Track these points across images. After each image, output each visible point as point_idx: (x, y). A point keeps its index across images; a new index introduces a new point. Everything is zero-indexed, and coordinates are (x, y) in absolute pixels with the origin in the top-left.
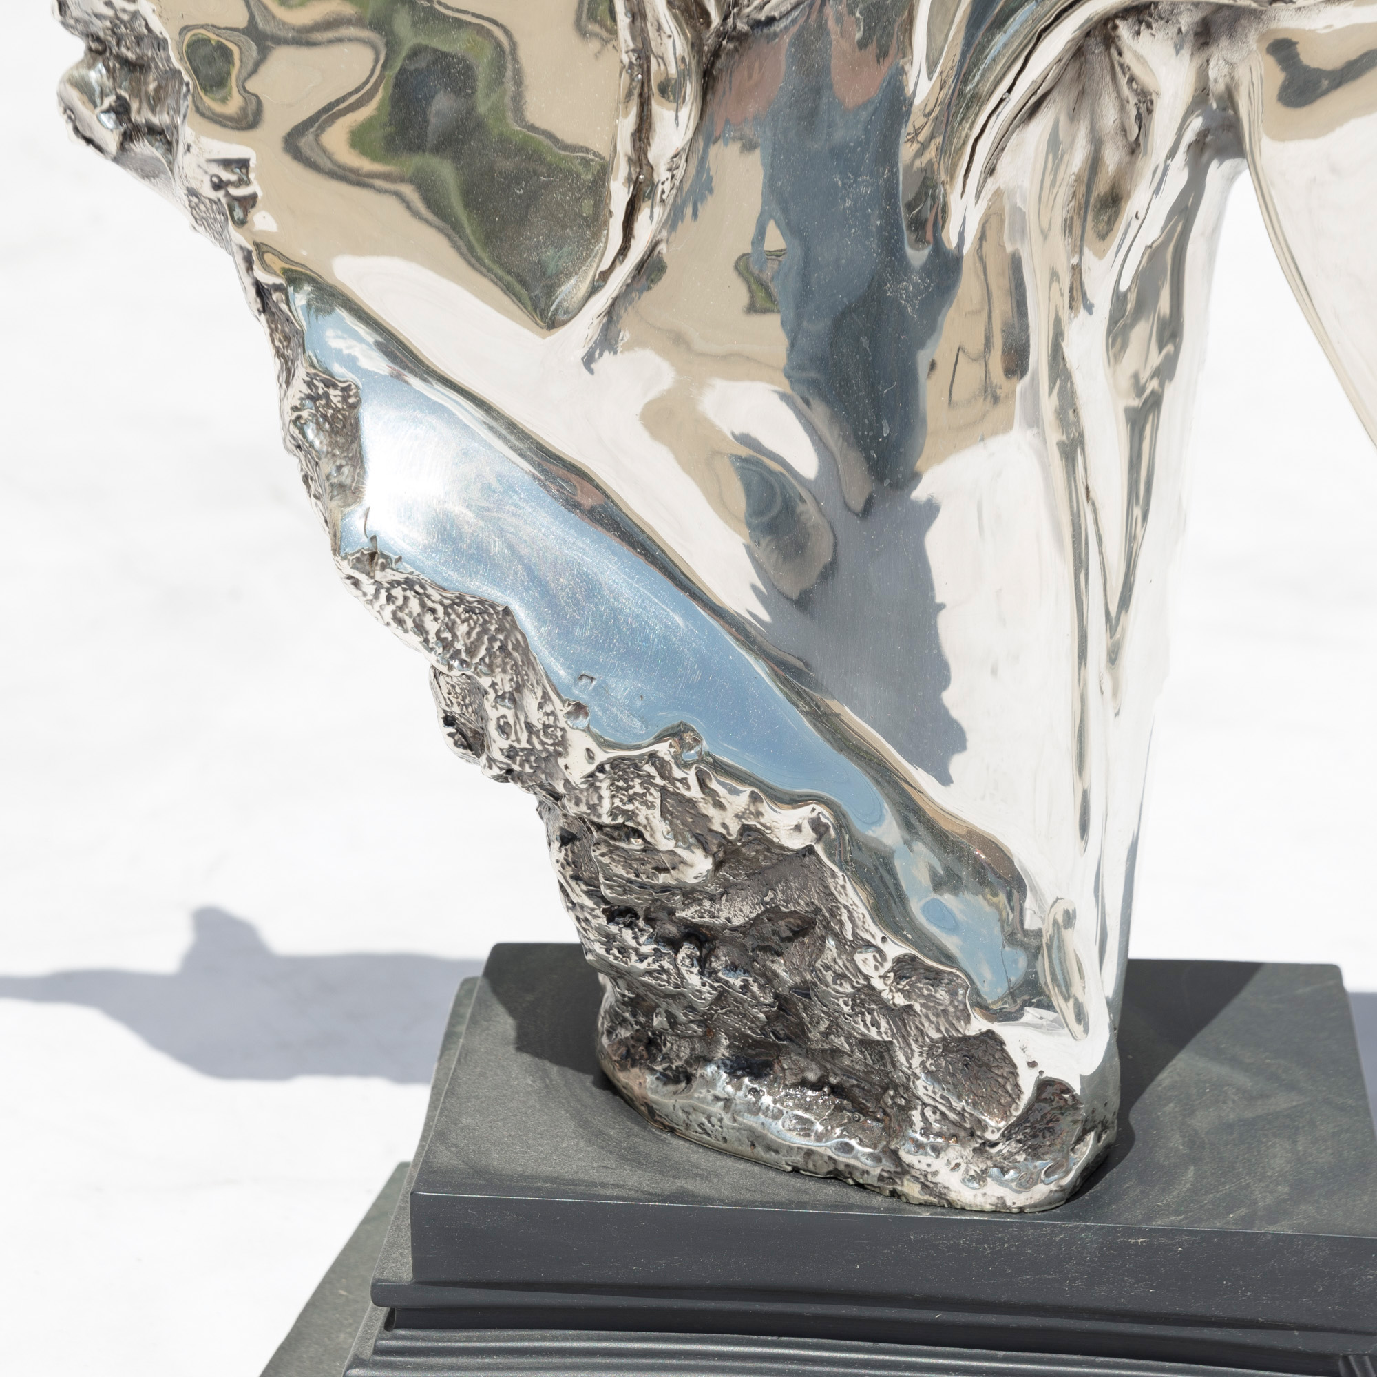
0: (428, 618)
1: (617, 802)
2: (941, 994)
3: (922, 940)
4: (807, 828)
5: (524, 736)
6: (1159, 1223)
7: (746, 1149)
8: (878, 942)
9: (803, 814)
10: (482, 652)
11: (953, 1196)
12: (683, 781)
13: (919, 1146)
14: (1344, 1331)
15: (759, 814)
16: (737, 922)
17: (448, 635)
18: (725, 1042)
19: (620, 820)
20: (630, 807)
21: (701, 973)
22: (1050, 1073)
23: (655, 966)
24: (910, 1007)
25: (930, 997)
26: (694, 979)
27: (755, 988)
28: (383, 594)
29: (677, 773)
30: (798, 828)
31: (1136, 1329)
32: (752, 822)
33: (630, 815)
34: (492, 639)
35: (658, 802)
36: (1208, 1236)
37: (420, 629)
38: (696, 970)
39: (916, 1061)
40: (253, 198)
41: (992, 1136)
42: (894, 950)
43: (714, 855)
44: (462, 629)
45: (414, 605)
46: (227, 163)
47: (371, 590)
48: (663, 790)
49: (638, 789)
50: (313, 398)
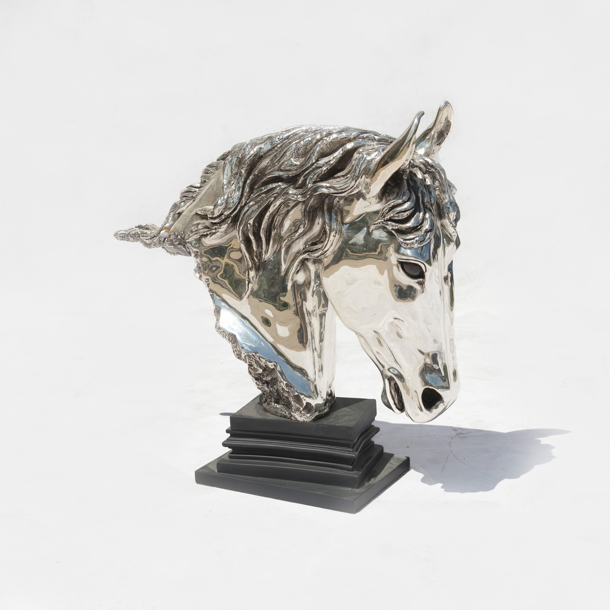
0: (226, 336)
1: (249, 361)
2: (292, 389)
3: (288, 381)
4: (273, 365)
5: (238, 352)
6: (324, 424)
7: (275, 414)
8: (283, 381)
9: (272, 364)
10: (233, 341)
11: (298, 419)
12: (257, 358)
13: (293, 412)
14: (348, 440)
15: (267, 363)
16: (269, 380)
17: (229, 338)
18: (273, 399)
19: (250, 364)
20: (251, 362)
21: (267, 388)
22: (307, 401)
23: (262, 387)
24: (289, 391)
25: (291, 390)
26: (266, 389)
27: (274, 390)
28: (221, 333)
29: (256, 357)
30: (272, 365)
31: (322, 439)
32: (266, 364)
33: (251, 363)
34: (234, 339)
35: (254, 361)
36: (329, 425)
37: (226, 337)
38: (267, 387)
39: (291, 399)
40: (209, 283)
41: (301, 410)
42: (285, 382)
43: (262, 369)
44: (231, 338)
45: (224, 334)
46: (207, 279)
47: (219, 332)
48: (255, 359)
49: (252, 359)
50: (216, 309)
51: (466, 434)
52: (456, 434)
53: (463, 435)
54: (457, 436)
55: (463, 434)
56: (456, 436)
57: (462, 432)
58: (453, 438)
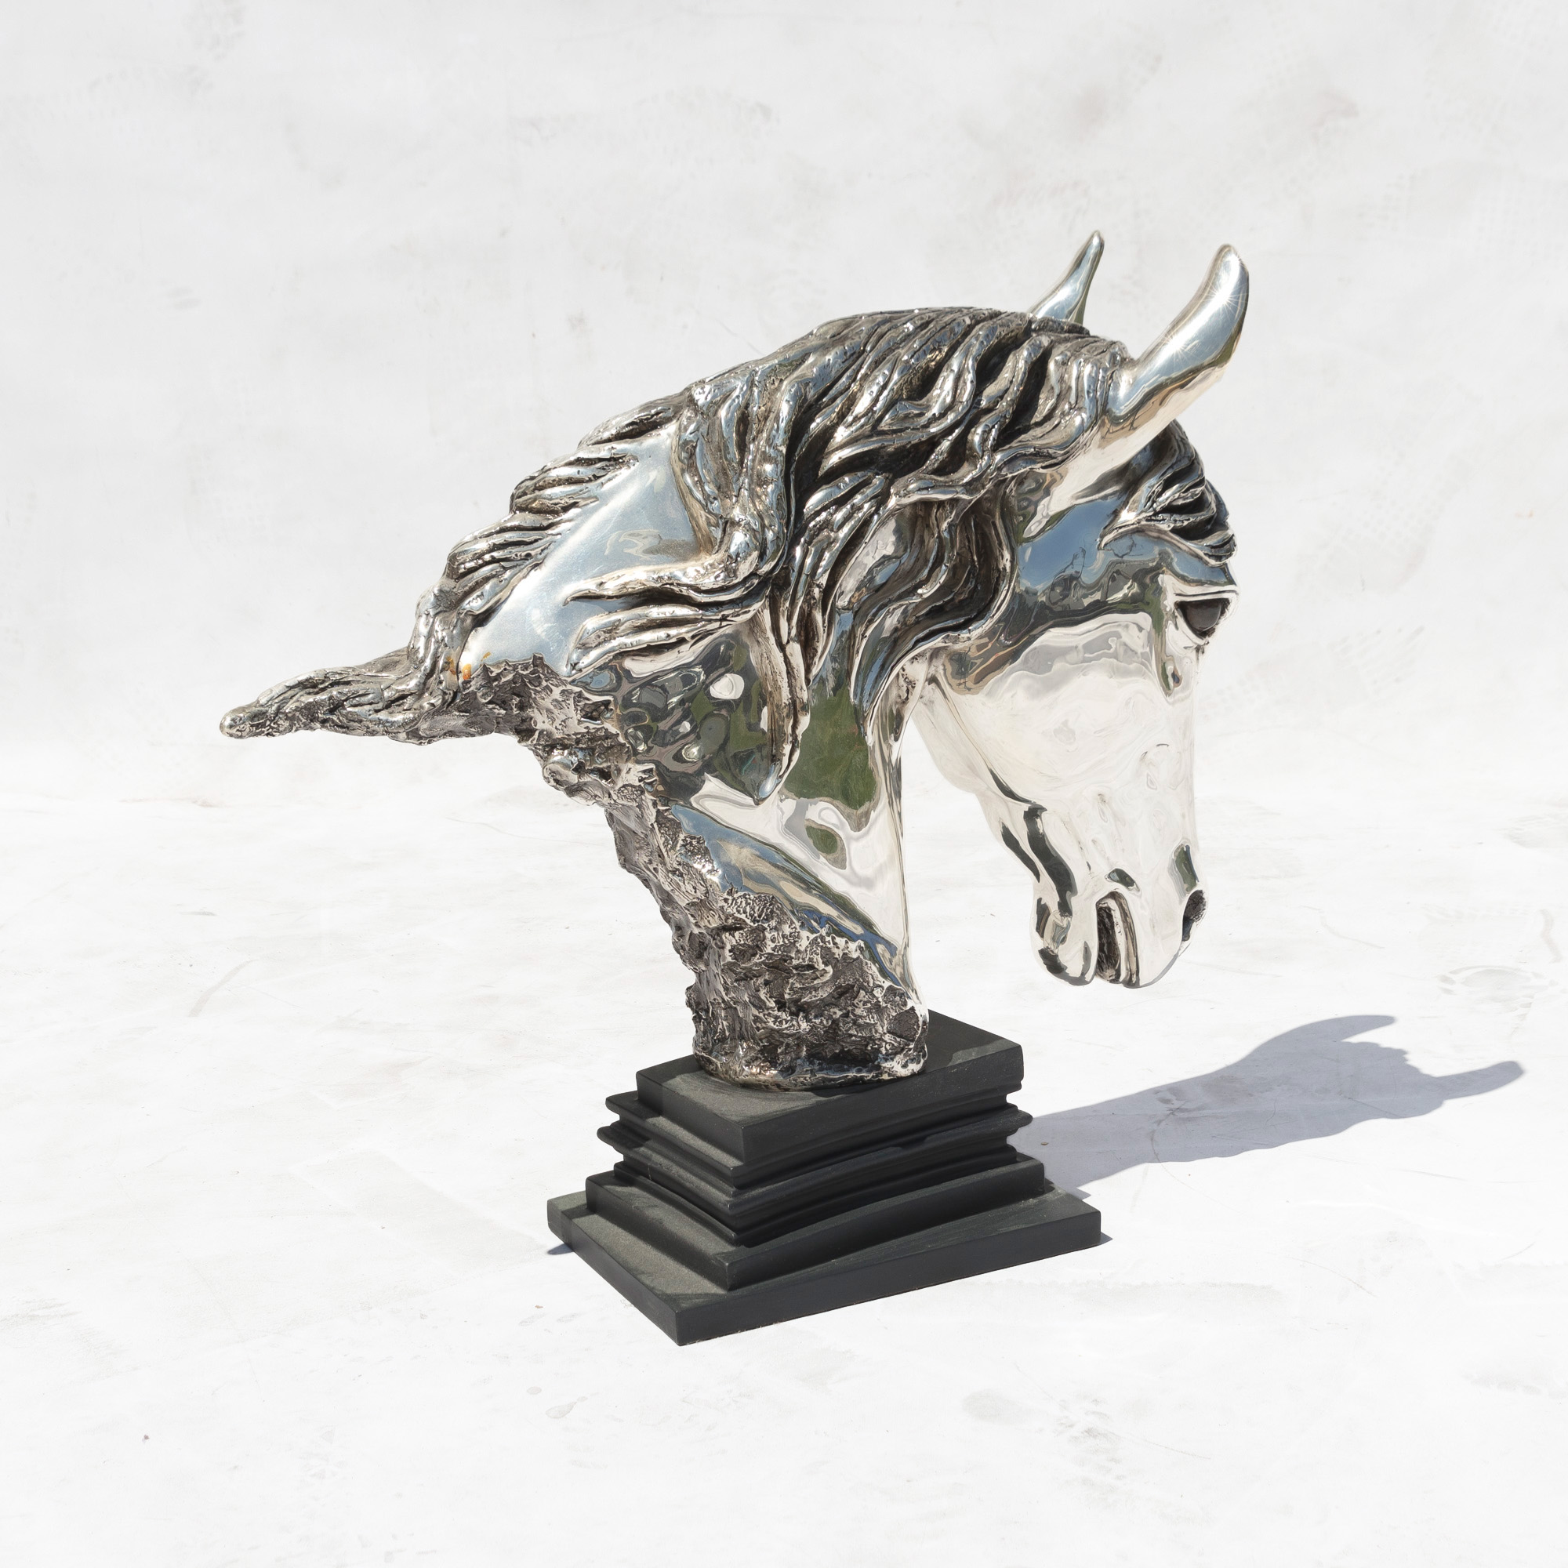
2: (897, 998)
4: (858, 949)
9: (857, 944)
11: (898, 1074)
13: (886, 1060)
24: (886, 1007)
30: (856, 950)
42: (887, 985)
43: (833, 967)
51: (1194, 1110)
52: (1168, 1112)
53: (1185, 1115)
54: (1171, 1116)
55: (1186, 1110)
56: (1168, 1115)
57: (1183, 1107)
58: (1159, 1122)
